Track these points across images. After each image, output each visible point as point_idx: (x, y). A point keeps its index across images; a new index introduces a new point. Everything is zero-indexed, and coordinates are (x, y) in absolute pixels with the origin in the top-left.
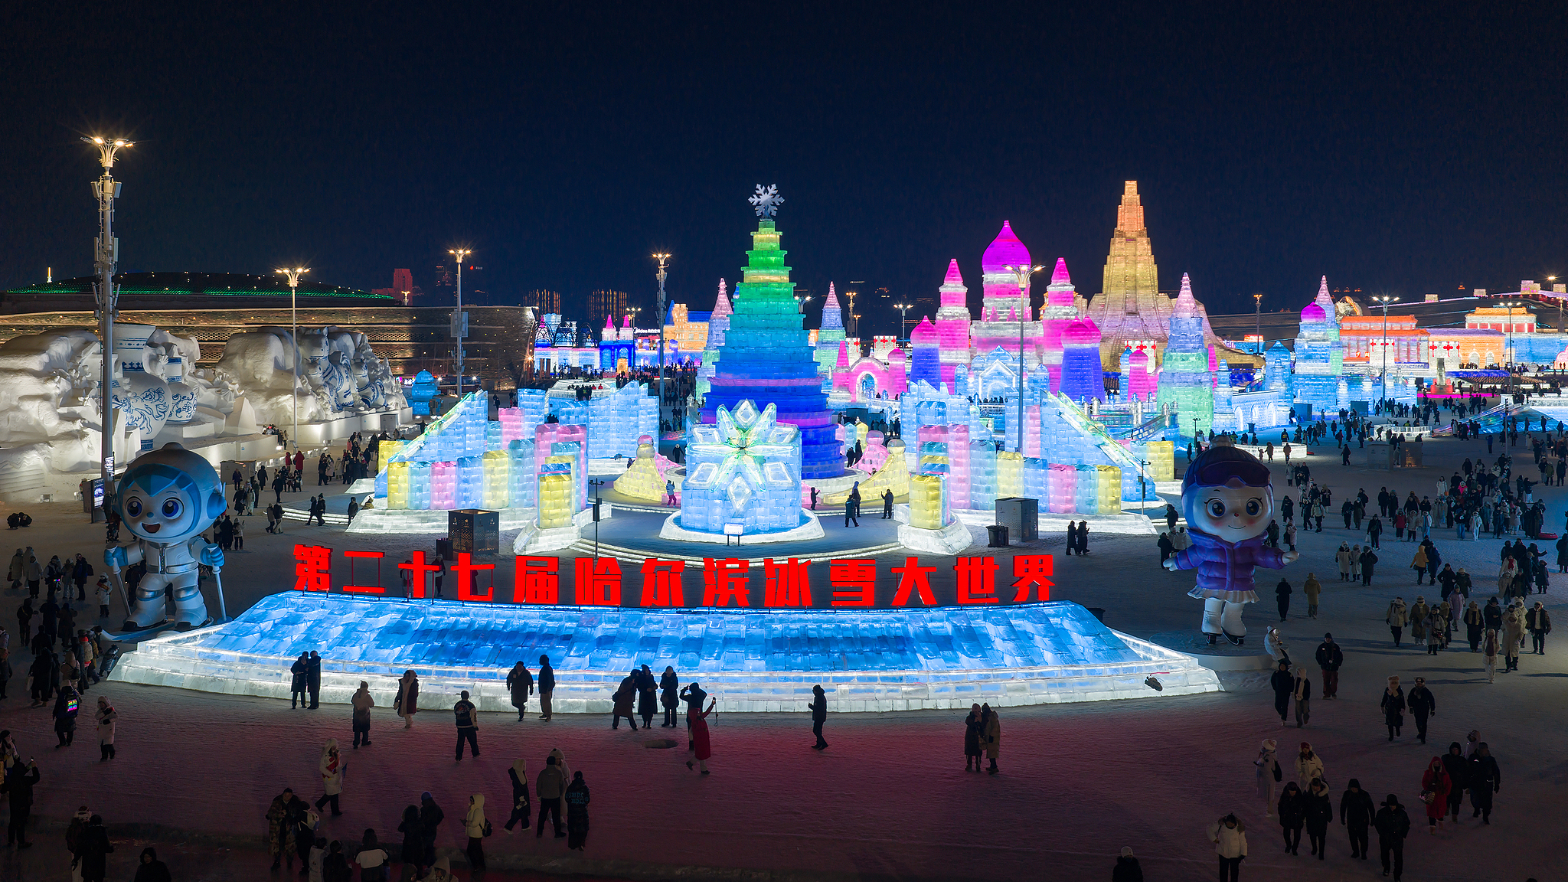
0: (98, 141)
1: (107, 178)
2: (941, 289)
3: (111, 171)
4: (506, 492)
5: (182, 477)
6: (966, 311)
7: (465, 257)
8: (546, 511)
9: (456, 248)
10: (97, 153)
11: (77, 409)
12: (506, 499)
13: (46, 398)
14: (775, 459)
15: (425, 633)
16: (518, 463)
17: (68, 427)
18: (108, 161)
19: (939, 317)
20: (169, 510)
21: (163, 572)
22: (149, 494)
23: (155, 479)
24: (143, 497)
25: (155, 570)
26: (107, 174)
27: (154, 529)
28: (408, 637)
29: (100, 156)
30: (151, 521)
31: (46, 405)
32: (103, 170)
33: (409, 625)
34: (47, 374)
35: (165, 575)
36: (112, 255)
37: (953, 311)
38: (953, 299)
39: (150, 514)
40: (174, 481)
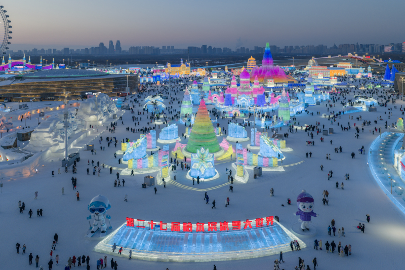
6: (237, 86)
11: (57, 139)
12: (153, 165)
13: (50, 137)
14: (209, 162)
16: (155, 158)
17: (55, 143)
31: (50, 139)
34: (50, 132)
38: (234, 84)
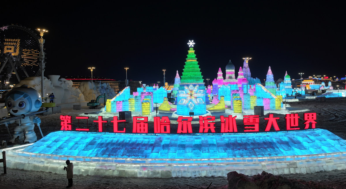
0: (39, 30)
1: (41, 39)
2: (218, 73)
3: (43, 37)
4: (134, 108)
5: (25, 95)
6: (223, 77)
7: (128, 69)
8: (144, 111)
9: (126, 68)
10: (39, 33)
12: (134, 110)
14: (199, 97)
15: (101, 145)
16: (137, 101)
18: (42, 35)
19: (217, 79)
20: (21, 105)
21: (21, 126)
22: (14, 100)
23: (16, 95)
24: (12, 101)
25: (18, 125)
26: (42, 38)
27: (16, 111)
28: (95, 146)
29: (40, 34)
30: (15, 109)
32: (41, 37)
33: (96, 142)
35: (22, 127)
36: (43, 56)
37: (220, 77)
38: (220, 75)
39: (14, 106)
40: (22, 96)
